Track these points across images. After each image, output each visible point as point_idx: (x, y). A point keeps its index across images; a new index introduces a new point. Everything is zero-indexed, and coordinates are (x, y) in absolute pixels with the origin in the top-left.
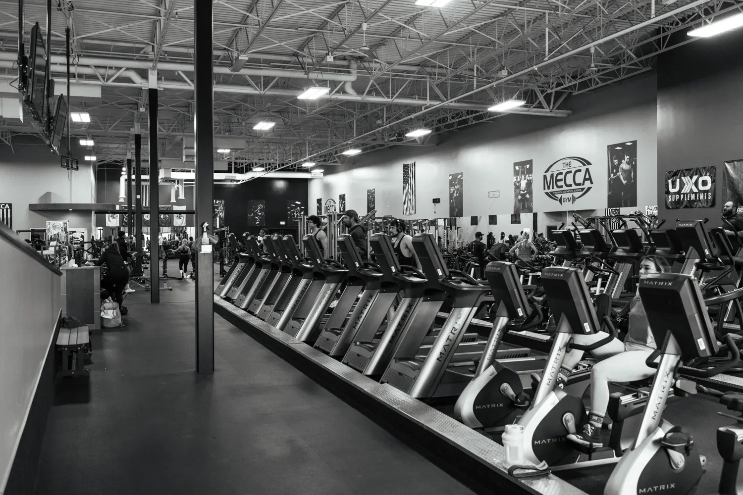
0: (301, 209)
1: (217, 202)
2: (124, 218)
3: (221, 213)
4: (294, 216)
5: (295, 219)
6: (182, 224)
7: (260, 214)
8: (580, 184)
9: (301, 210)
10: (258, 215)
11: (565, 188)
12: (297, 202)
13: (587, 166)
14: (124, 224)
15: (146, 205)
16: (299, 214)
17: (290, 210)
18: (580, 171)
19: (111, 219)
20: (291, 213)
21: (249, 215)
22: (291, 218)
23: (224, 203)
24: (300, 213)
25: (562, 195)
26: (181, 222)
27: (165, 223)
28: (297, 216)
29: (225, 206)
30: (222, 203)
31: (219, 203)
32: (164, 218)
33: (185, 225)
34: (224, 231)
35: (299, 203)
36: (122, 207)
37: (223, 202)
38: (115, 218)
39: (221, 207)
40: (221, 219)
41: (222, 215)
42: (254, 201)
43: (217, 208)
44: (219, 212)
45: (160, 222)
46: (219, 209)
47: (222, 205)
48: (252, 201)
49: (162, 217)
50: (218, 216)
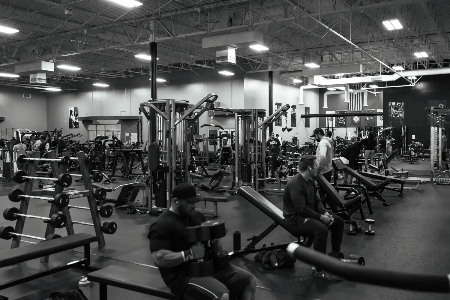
1: (397, 104)
2: (339, 120)
3: (401, 114)
14: (338, 125)
15: (355, 110)
19: (329, 121)
27: (370, 124)
29: (404, 107)
30: (402, 105)
31: (399, 105)
32: (369, 120)
36: (337, 112)
37: (403, 103)
39: (401, 108)
40: (401, 119)
41: (401, 115)
42: (435, 101)
43: (397, 109)
44: (399, 113)
45: (365, 123)
46: (399, 110)
47: (402, 106)
48: (432, 101)
49: (368, 119)
50: (398, 116)
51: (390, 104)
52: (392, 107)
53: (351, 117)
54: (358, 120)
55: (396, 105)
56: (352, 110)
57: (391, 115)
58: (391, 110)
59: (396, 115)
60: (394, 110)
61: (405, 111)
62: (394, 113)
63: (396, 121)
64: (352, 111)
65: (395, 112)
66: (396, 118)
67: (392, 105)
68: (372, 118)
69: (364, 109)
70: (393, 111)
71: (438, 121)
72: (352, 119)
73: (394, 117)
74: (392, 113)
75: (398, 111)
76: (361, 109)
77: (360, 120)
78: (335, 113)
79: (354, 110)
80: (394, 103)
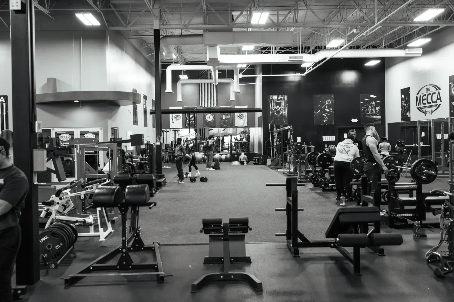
0: (376, 103)
1: (279, 98)
2: (187, 119)
4: (368, 111)
5: (369, 115)
6: (243, 125)
7: (328, 110)
8: (434, 102)
9: (377, 105)
10: (325, 112)
11: (427, 105)
12: (372, 96)
13: (439, 91)
14: (187, 125)
15: (208, 106)
16: (374, 110)
17: (363, 105)
18: (435, 93)
19: (174, 121)
20: (365, 109)
21: (315, 112)
22: (365, 115)
23: (288, 99)
24: (375, 108)
25: (425, 109)
26: (243, 122)
27: (227, 124)
28: (372, 111)
29: (288, 102)
30: (284, 99)
31: (281, 99)
32: (226, 119)
33: (247, 125)
34: (287, 130)
35: (374, 97)
36: (185, 108)
37: (286, 97)
38: (178, 120)
39: (284, 104)
40: (284, 117)
41: (284, 112)
42: (322, 95)
43: (278, 104)
44: (282, 109)
45: (221, 123)
46: (281, 105)
47: (285, 101)
48: (319, 96)
49: (224, 117)
50: (280, 114)
51: (271, 98)
52: (273, 101)
53: (202, 114)
54: (212, 119)
55: (278, 100)
56: (204, 106)
57: (272, 111)
58: (271, 105)
59: (278, 112)
60: (275, 105)
61: (289, 106)
62: (275, 109)
63: (278, 120)
64: (203, 108)
65: (277, 109)
66: (278, 115)
67: (272, 99)
68: (229, 117)
69: (219, 104)
70: (274, 107)
71: (325, 120)
72: (204, 117)
73: (276, 114)
74: (274, 110)
75: (280, 107)
76: (215, 105)
77: (215, 119)
78: (182, 109)
79: (206, 106)
80: (275, 97)
